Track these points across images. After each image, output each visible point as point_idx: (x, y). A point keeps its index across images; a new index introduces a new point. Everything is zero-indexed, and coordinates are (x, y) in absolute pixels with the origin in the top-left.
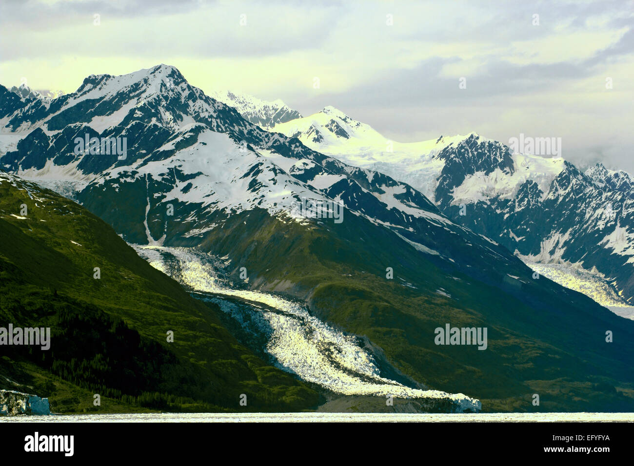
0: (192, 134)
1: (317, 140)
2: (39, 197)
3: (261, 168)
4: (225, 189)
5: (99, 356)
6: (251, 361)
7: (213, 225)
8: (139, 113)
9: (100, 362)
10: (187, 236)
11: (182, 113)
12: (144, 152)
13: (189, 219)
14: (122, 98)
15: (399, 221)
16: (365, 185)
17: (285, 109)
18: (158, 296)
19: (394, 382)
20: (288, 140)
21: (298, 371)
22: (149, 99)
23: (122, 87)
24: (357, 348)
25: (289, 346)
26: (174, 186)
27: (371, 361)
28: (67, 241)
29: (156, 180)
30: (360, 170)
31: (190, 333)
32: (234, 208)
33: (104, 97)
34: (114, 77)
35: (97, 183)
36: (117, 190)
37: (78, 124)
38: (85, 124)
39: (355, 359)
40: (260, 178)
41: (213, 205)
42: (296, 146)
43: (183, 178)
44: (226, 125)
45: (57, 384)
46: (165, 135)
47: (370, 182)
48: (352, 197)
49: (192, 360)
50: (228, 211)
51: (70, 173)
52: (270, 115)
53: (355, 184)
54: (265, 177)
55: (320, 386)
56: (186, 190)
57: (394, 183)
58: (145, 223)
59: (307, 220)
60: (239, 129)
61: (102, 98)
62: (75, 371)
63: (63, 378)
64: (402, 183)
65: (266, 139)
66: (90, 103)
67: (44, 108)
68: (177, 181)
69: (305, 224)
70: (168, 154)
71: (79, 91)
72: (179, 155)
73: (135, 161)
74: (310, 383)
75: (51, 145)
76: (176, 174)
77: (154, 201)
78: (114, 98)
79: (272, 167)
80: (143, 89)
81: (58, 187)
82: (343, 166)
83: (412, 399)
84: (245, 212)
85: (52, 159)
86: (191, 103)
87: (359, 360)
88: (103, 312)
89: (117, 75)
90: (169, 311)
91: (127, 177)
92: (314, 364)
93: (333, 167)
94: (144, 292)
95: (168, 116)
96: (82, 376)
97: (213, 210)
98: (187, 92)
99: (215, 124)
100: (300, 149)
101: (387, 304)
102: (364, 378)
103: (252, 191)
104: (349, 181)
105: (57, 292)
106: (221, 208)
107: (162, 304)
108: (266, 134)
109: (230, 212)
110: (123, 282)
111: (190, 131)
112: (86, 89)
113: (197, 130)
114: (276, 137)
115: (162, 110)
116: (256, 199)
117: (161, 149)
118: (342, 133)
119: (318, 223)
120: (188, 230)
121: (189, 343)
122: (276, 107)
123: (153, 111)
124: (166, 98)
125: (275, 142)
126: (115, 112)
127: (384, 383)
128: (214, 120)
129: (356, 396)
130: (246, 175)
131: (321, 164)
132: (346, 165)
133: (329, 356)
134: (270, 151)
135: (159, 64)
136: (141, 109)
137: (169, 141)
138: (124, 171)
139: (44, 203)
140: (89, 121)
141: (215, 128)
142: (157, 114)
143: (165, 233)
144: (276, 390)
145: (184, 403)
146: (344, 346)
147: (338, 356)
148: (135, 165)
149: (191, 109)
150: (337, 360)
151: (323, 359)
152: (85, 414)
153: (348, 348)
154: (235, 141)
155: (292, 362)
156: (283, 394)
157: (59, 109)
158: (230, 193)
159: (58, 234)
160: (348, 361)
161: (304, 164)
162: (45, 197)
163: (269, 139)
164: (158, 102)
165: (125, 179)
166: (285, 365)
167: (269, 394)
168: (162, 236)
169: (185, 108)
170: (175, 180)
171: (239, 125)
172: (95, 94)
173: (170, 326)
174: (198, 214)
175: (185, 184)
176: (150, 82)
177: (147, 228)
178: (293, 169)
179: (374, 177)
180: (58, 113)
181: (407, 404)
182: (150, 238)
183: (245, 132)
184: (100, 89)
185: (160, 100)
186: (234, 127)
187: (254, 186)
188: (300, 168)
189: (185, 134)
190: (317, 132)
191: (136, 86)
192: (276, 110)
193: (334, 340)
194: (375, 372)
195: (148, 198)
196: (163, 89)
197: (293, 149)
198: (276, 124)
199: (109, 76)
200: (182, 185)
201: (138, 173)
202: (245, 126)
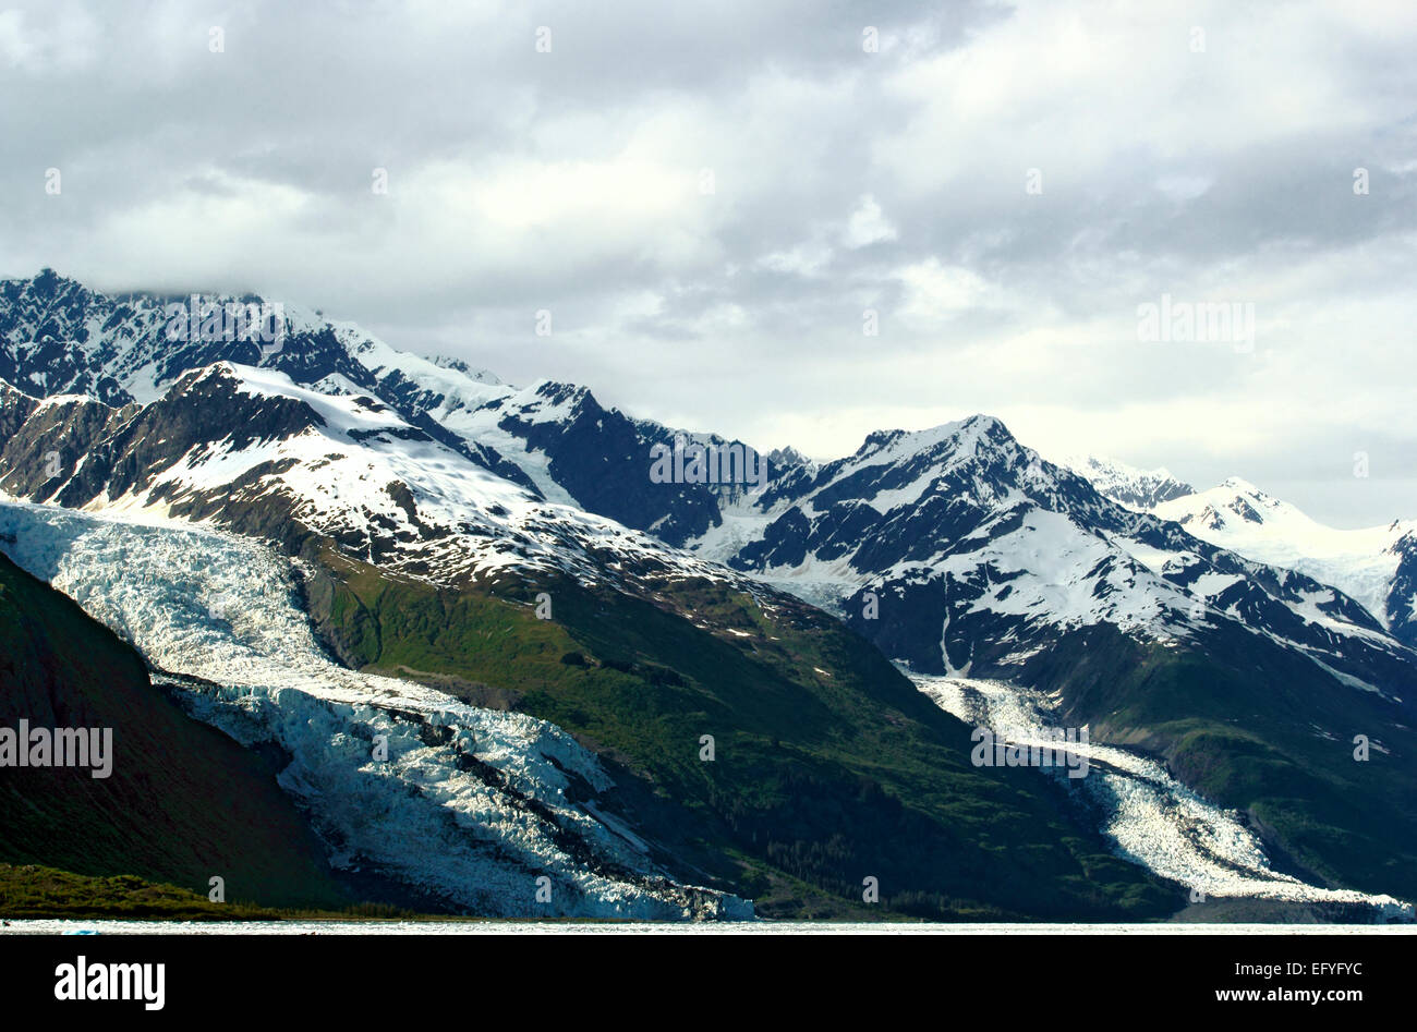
0: (1014, 514)
1: (1216, 526)
2: (771, 604)
3: (1112, 563)
4: (1061, 595)
5: (838, 837)
6: (1075, 847)
7: (1040, 647)
8: (944, 484)
9: (839, 845)
10: (1002, 662)
11: (1006, 486)
12: (946, 540)
13: (1006, 638)
14: (921, 463)
15: (1321, 642)
16: (1274, 590)
17: (1171, 481)
18: (939, 750)
19: (1289, 878)
20: (1162, 524)
21: (1148, 860)
22: (959, 465)
23: (922, 447)
24: (1238, 828)
25: (1136, 824)
26: (986, 590)
27: (1257, 847)
28: (808, 668)
29: (959, 582)
30: (1267, 567)
31: (984, 804)
32: (1071, 622)
33: (894, 463)
34: (909, 433)
35: (872, 586)
36: (901, 596)
37: (853, 501)
38: (863, 501)
39: (1234, 843)
40: (1110, 578)
41: (1041, 618)
42: (1174, 534)
43: (999, 578)
44: (1072, 503)
45: (771, 877)
46: (977, 516)
47: (1282, 584)
48: (1253, 607)
49: (982, 845)
50: (1063, 627)
51: (839, 572)
52: (1150, 491)
53: (1257, 588)
54: (1118, 576)
55: (1178, 883)
56: (1002, 596)
57: (1317, 587)
58: (942, 644)
59: (1175, 639)
60: (1091, 509)
61: (891, 464)
62: (801, 858)
63: (782, 869)
64: (1328, 587)
65: (1131, 523)
66: (874, 471)
67: (808, 478)
68: (990, 583)
69: (1171, 645)
70: (979, 544)
71: (859, 453)
72: (993, 545)
73: (932, 554)
74: (1163, 879)
75: (813, 531)
76: (988, 573)
77: (955, 613)
78: (908, 464)
79: (1129, 562)
80: (951, 450)
81: (817, 592)
82: (1243, 562)
83: (1312, 903)
84: (1086, 628)
85: (814, 552)
86: (1019, 470)
87: (1239, 844)
88: (849, 772)
89: (913, 431)
90: (955, 771)
91: (916, 576)
92: (1172, 850)
93: (1228, 564)
94: (919, 744)
95: (985, 489)
96: (810, 866)
97: (1040, 625)
98: (1014, 456)
99: (1056, 502)
100: (1179, 537)
101: (1286, 763)
102: (1243, 872)
103: (1099, 598)
104: (1249, 583)
105: (781, 743)
106: (1052, 622)
107: (944, 761)
108: (1130, 515)
109: (1065, 628)
110: (888, 729)
111: (1012, 511)
112: (869, 450)
113: (1022, 509)
114: (1145, 519)
115: (977, 480)
116: (1104, 608)
117: (970, 537)
118: (1252, 515)
119: (1193, 643)
120: (1003, 655)
121: (982, 819)
122: (1158, 479)
123: (964, 482)
124: (984, 463)
125: (1142, 528)
126: (910, 484)
127: (1274, 879)
128: (1053, 495)
129: (1229, 899)
130: (1091, 574)
131: (1210, 559)
132: (1247, 561)
133: (1194, 840)
134: (1134, 541)
135: (974, 414)
136: (947, 479)
137: (981, 525)
138: (913, 569)
139: (777, 612)
140: (872, 497)
141: (1055, 507)
142: (970, 487)
143: (971, 658)
144: (1110, 888)
145: (963, 908)
146: (1218, 824)
147: (1208, 839)
148: (931, 560)
149: (1020, 480)
150: (1207, 845)
151: (1185, 844)
152: (810, 921)
153: (1225, 828)
154: (1077, 524)
155: (1139, 848)
156: (1118, 895)
157: (830, 480)
158: (1066, 601)
159: (797, 658)
160: (1222, 848)
161: (1184, 558)
162: (780, 604)
163: (1134, 523)
164: (972, 468)
165: (913, 580)
166: (1130, 850)
167: (1099, 894)
168: (966, 662)
169: (1011, 478)
170: (986, 581)
171: (1091, 502)
172: (881, 458)
173: (956, 795)
174: (1018, 632)
175: (1001, 587)
176: (960, 440)
177: (945, 652)
178: (1166, 566)
179: (1287, 578)
180: (829, 485)
181: (1302, 911)
182: (949, 666)
183: (1100, 512)
184: (889, 450)
185: (975, 466)
186: (1083, 505)
187: (1101, 590)
188: (1178, 564)
189: (1004, 514)
190: (1216, 515)
191: (941, 448)
192: (1158, 483)
193: (1204, 815)
194: (1262, 863)
195: (947, 608)
196: (980, 451)
197: (1169, 537)
198: (1158, 503)
199: (902, 432)
200: (998, 588)
201: (932, 570)
202: (1100, 504)
